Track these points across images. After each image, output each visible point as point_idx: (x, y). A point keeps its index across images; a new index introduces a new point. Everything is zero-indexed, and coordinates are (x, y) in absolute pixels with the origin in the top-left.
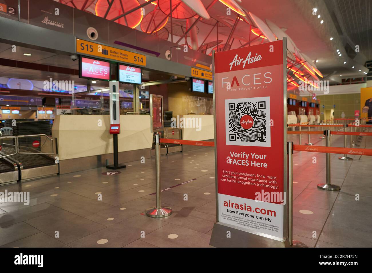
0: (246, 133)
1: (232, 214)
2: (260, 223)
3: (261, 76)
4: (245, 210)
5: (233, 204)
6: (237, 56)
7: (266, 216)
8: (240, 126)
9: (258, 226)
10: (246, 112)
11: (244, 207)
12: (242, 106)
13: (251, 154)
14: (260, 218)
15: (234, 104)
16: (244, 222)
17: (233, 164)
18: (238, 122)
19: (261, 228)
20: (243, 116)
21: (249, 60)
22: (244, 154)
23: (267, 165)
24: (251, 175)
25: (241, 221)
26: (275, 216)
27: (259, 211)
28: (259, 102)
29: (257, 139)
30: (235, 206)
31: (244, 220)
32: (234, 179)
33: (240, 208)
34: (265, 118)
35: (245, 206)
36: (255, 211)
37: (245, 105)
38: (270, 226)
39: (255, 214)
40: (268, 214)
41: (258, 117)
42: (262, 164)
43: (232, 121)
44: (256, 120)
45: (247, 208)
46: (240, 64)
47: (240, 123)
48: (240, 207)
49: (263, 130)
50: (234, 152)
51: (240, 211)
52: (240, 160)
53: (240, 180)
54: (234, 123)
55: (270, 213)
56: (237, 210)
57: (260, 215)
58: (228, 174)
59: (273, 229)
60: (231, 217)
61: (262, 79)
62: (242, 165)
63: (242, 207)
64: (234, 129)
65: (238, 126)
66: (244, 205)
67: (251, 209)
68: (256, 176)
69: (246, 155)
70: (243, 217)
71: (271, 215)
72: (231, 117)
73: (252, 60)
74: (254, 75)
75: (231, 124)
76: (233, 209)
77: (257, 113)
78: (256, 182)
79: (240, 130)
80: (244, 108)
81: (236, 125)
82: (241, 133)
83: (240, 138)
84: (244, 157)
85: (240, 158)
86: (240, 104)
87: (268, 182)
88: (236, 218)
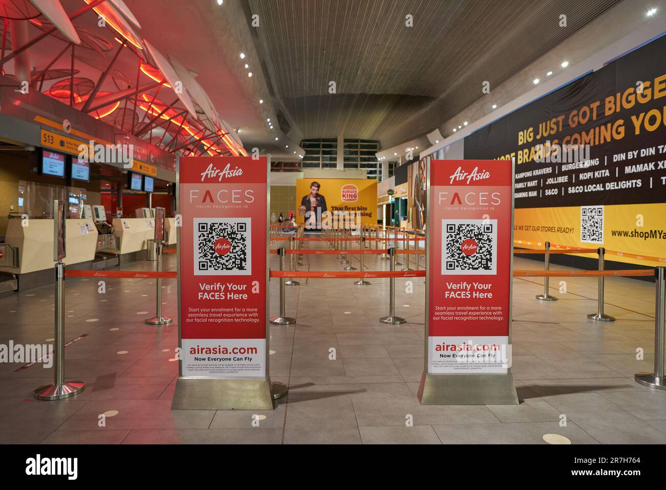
0: (221, 259)
1: (202, 362)
2: (239, 365)
3: (242, 194)
4: (220, 353)
5: (202, 349)
6: (211, 165)
7: (246, 355)
8: (213, 252)
9: (236, 369)
10: (222, 234)
11: (218, 350)
12: (216, 227)
13: (228, 284)
14: (238, 359)
15: (207, 224)
16: (219, 369)
17: (204, 298)
18: (211, 247)
19: (240, 372)
20: (217, 239)
21: (227, 172)
22: (218, 286)
23: (247, 296)
24: (227, 310)
25: (214, 369)
26: (256, 352)
27: (238, 351)
28: (238, 224)
29: (235, 267)
30: (206, 352)
31: (217, 366)
32: (204, 318)
33: (213, 353)
34: (245, 243)
35: (220, 349)
36: (232, 352)
37: (220, 227)
38: (250, 366)
39: (233, 355)
40: (248, 353)
41: (237, 241)
42: (240, 295)
43: (203, 245)
44: (234, 244)
45: (222, 350)
46: (215, 176)
47: (213, 248)
48: (212, 351)
49: (242, 256)
50: (205, 284)
51: (212, 356)
52: (214, 293)
53: (213, 318)
54: (206, 248)
55: (250, 350)
56: (209, 355)
57: (239, 356)
58: (197, 313)
59: (254, 369)
60: (201, 366)
61: (243, 197)
62: (216, 298)
63: (216, 351)
64: (205, 255)
65: (211, 251)
66: (218, 348)
67: (227, 351)
68: (234, 310)
69: (221, 286)
70: (217, 362)
71: (252, 353)
72: (202, 240)
73: (231, 173)
74: (233, 191)
75: (202, 249)
76: (204, 355)
77: (235, 236)
78: (233, 318)
79: (214, 256)
80: (220, 230)
81: (208, 250)
82: (215, 259)
83: (214, 266)
84: (218, 289)
85: (214, 291)
86: (215, 225)
87: (248, 315)
88: (206, 366)
